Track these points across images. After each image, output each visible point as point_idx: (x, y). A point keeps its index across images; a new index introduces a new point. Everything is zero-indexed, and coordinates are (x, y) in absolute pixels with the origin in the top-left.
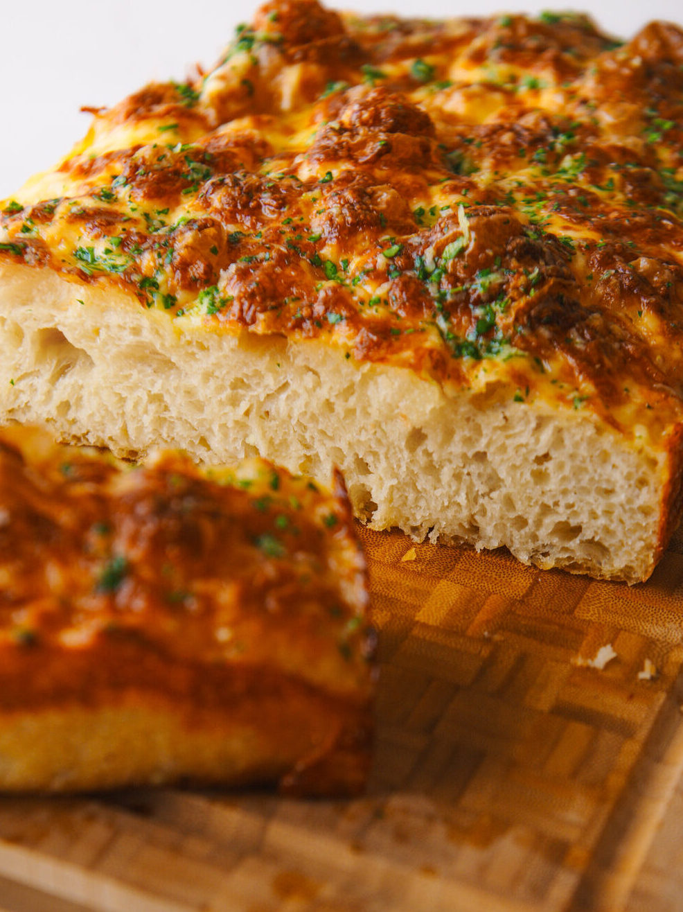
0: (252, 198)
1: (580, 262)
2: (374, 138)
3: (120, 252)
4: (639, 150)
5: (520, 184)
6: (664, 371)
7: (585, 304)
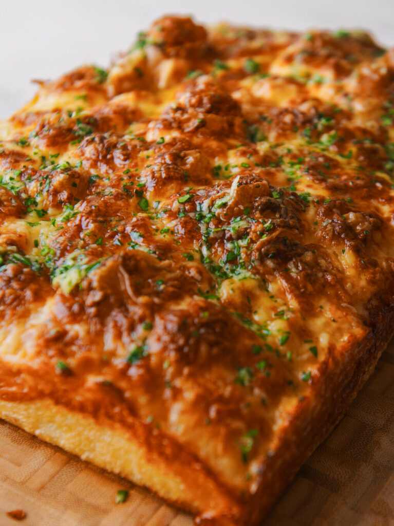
0: (109, 152)
1: (311, 212)
2: (195, 116)
3: (18, 179)
4: (376, 131)
5: (289, 151)
6: (351, 294)
7: (307, 242)
